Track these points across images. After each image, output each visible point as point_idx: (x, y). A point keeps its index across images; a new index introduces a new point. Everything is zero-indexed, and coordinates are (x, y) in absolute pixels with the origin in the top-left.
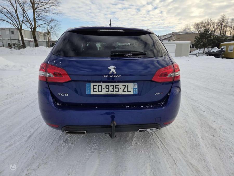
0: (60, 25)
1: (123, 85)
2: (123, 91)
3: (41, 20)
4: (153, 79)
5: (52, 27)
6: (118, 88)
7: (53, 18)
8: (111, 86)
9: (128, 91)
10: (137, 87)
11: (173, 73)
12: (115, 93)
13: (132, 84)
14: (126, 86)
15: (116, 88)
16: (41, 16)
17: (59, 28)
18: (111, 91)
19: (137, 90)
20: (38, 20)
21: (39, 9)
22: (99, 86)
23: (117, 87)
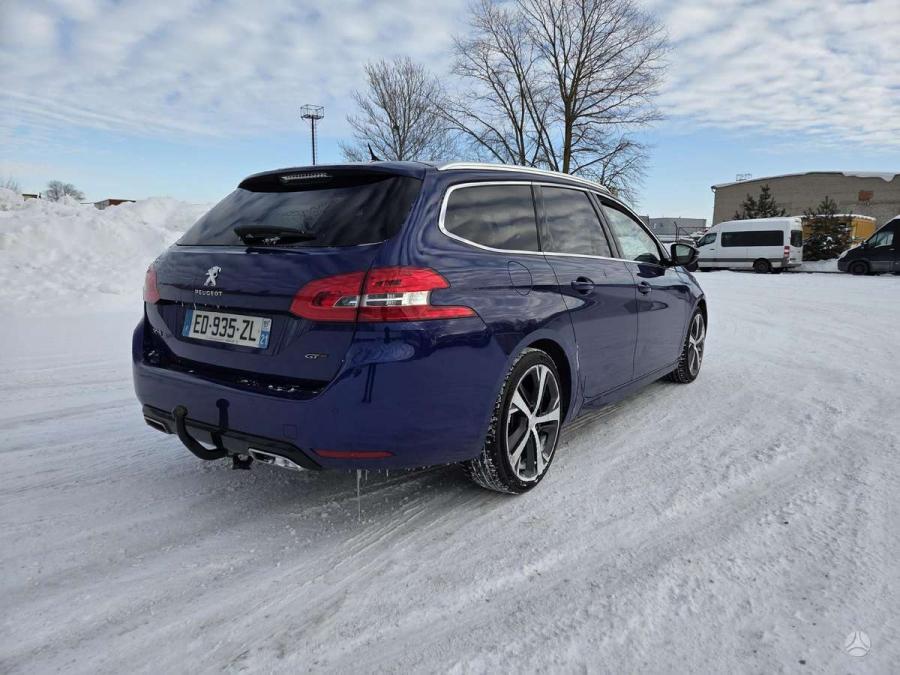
0: (647, 157)
1: (244, 321)
2: (242, 338)
3: (588, 150)
4: (292, 310)
5: (618, 169)
6: (233, 327)
7: (628, 138)
8: (223, 319)
9: (251, 339)
10: (269, 330)
11: (358, 298)
12: (225, 340)
13: (261, 319)
14: (248, 322)
15: (231, 327)
16: (591, 136)
17: (643, 171)
18: (221, 335)
19: (267, 337)
20: (579, 150)
21: (586, 115)
22: (205, 317)
23: (233, 324)
